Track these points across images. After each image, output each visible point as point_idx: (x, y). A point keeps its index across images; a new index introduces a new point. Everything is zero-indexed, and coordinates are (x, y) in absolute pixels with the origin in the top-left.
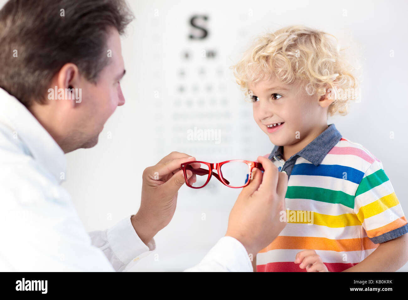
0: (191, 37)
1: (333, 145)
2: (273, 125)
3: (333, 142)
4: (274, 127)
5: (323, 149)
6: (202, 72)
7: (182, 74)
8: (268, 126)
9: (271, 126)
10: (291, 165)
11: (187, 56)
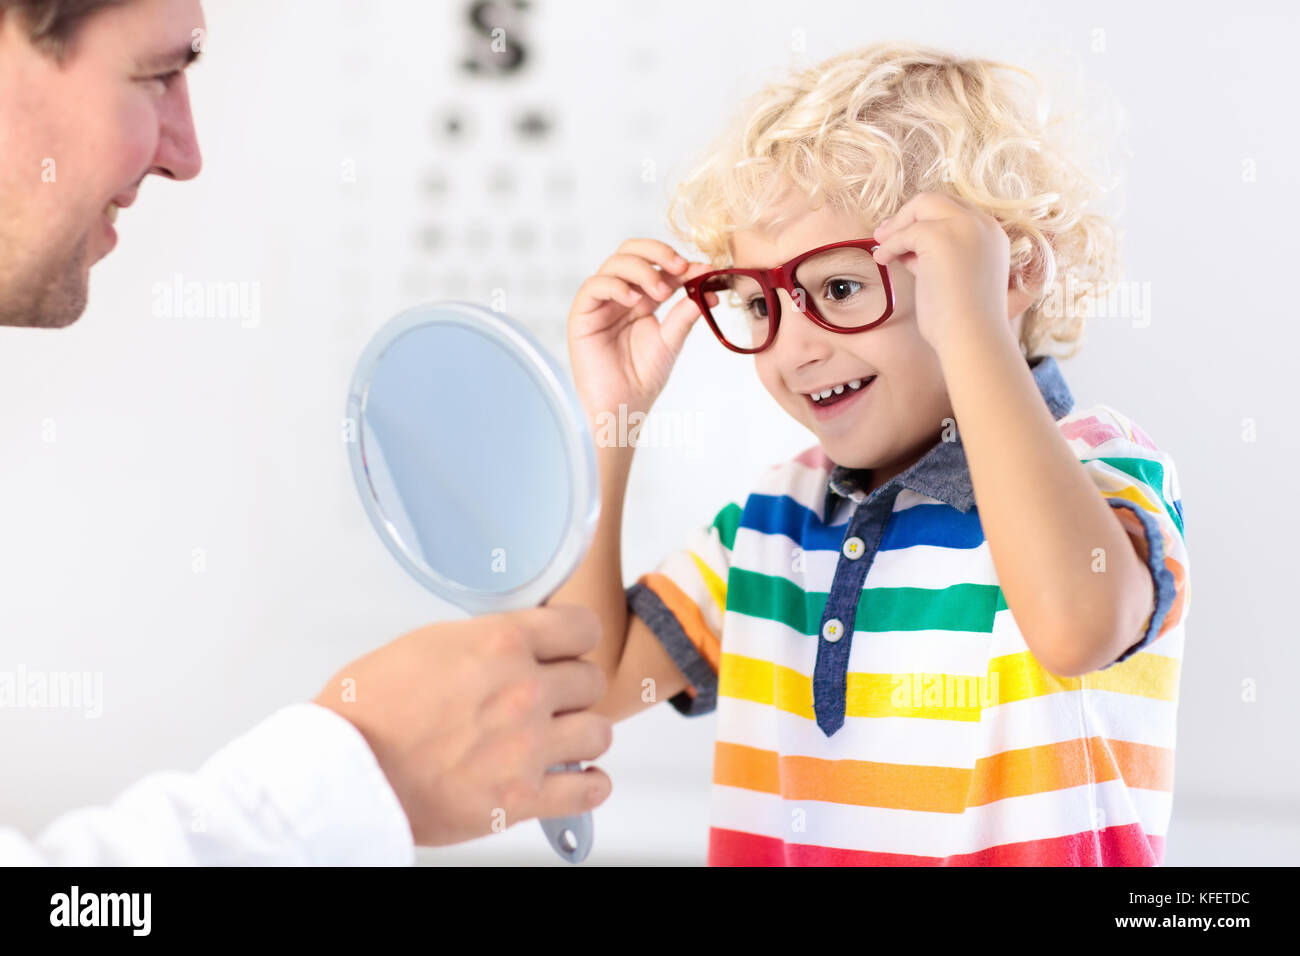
0: (473, 66)
2: (833, 392)
4: (835, 399)
6: (502, 184)
7: (436, 186)
8: (816, 398)
9: (826, 394)
11: (454, 127)
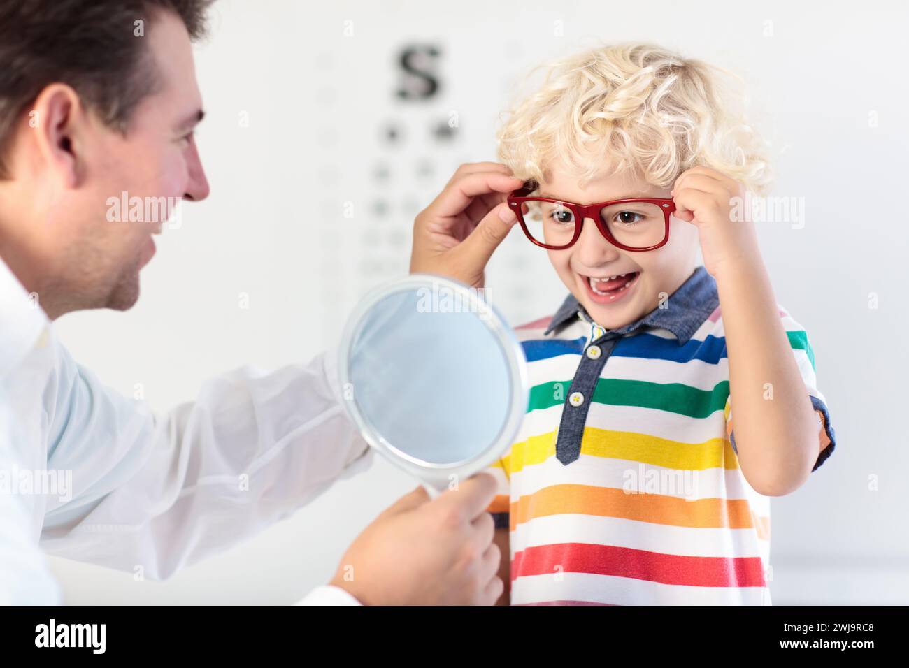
0: (403, 95)
6: (425, 170)
7: (382, 174)
11: (393, 135)
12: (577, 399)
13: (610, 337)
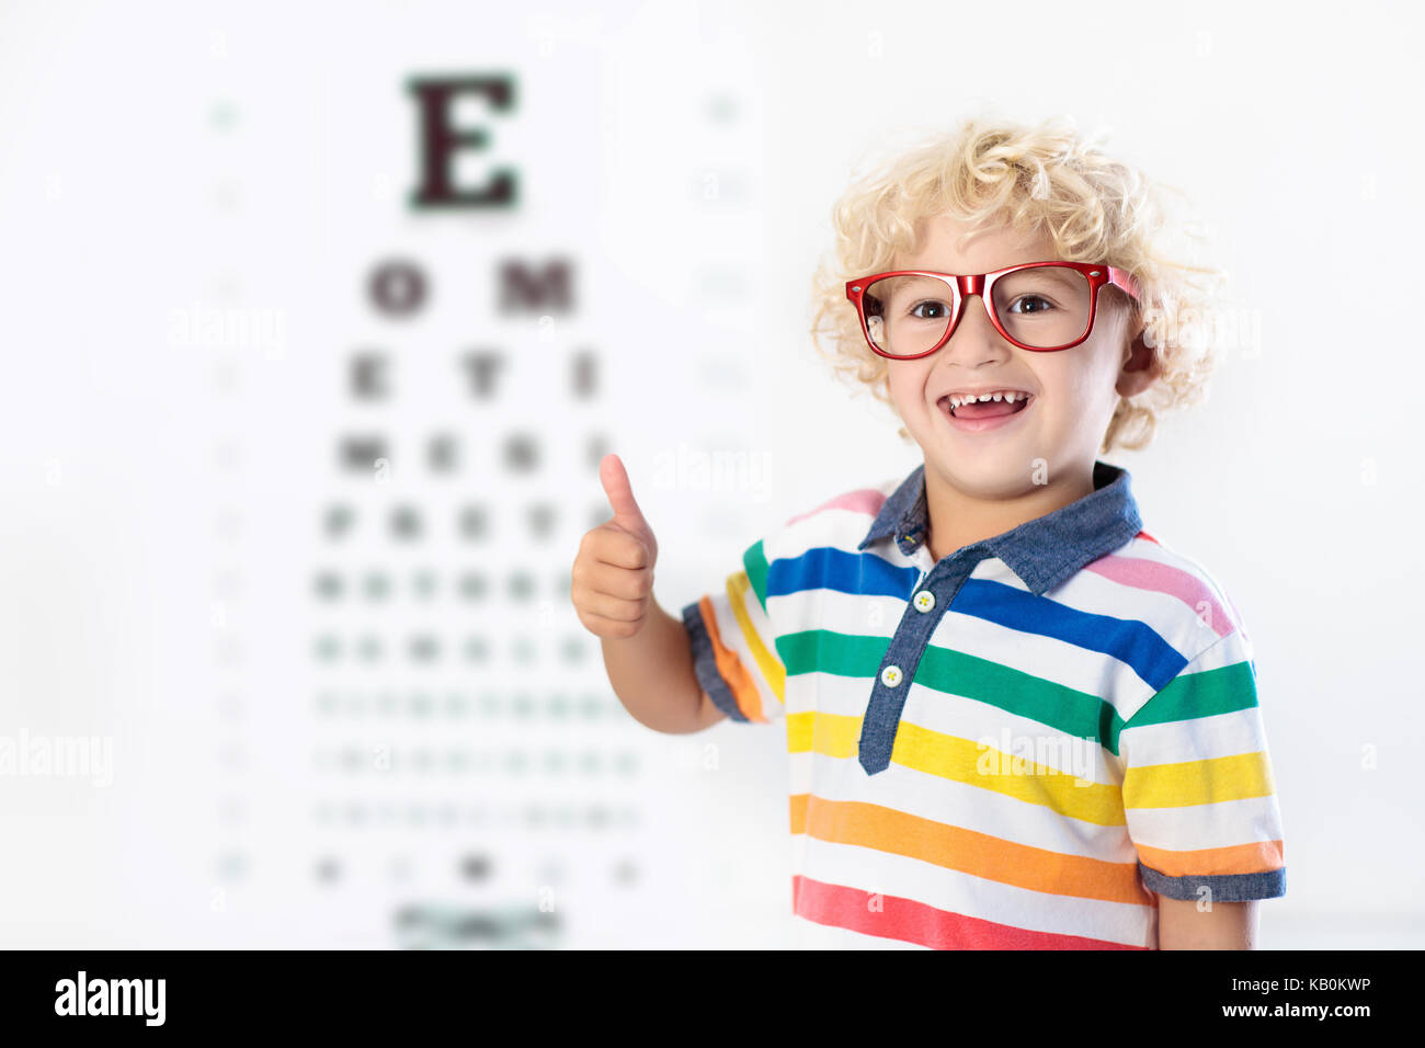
1: (1110, 546)
3: (1109, 538)
5: (1072, 550)
10: (957, 575)
12: (892, 676)
13: (945, 572)
